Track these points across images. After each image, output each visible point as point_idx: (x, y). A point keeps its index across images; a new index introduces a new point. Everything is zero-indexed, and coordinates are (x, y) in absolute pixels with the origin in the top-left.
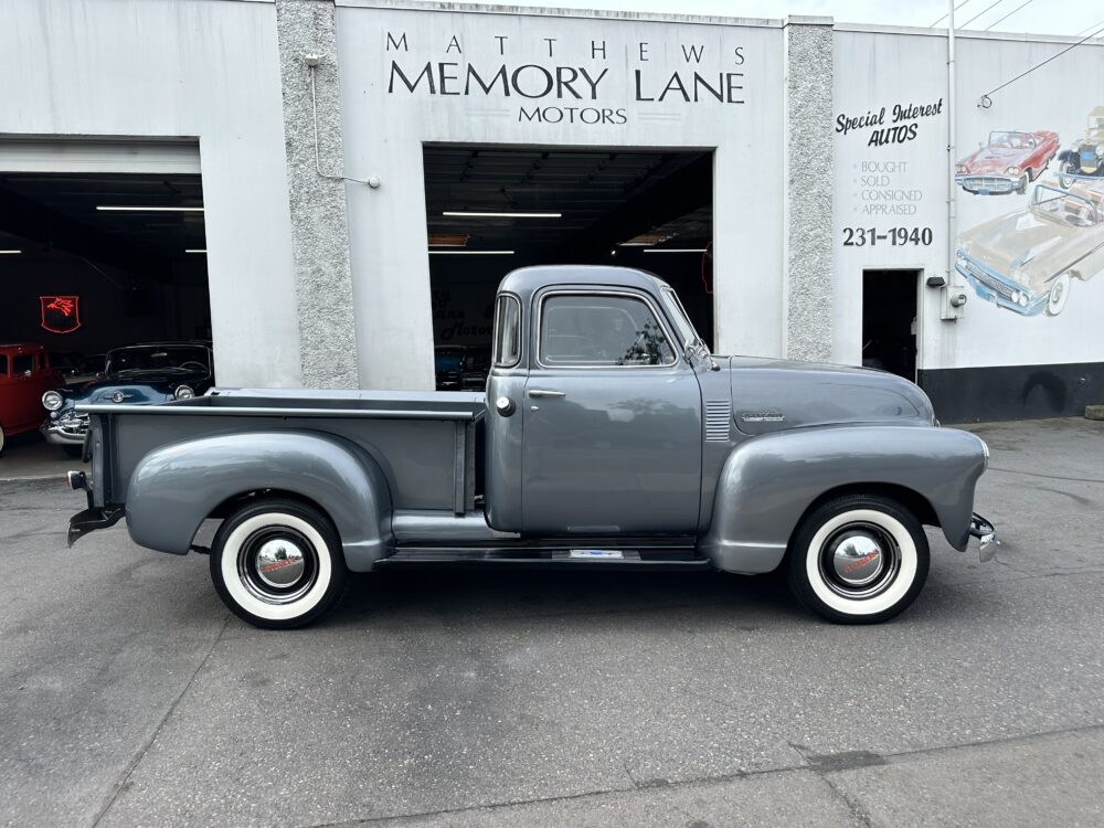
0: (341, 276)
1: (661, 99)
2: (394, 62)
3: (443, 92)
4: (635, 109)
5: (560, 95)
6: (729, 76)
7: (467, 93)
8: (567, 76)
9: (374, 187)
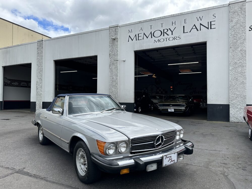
0: (117, 79)
1: (190, 32)
2: (129, 36)
3: (138, 40)
4: (183, 35)
5: (164, 35)
6: (211, 22)
7: (143, 39)
8: (165, 31)
9: (124, 61)
